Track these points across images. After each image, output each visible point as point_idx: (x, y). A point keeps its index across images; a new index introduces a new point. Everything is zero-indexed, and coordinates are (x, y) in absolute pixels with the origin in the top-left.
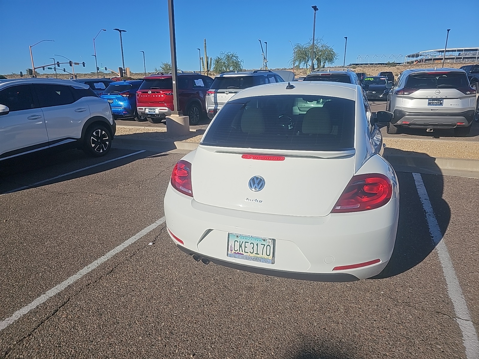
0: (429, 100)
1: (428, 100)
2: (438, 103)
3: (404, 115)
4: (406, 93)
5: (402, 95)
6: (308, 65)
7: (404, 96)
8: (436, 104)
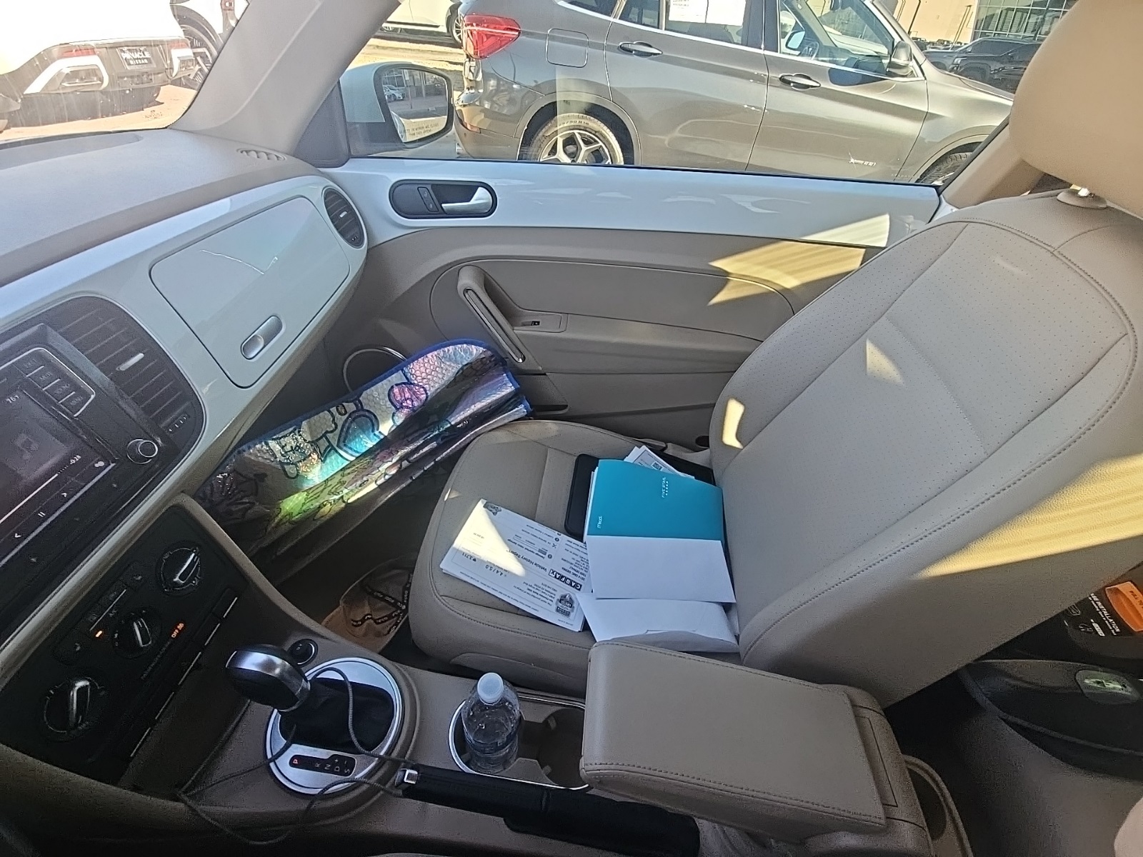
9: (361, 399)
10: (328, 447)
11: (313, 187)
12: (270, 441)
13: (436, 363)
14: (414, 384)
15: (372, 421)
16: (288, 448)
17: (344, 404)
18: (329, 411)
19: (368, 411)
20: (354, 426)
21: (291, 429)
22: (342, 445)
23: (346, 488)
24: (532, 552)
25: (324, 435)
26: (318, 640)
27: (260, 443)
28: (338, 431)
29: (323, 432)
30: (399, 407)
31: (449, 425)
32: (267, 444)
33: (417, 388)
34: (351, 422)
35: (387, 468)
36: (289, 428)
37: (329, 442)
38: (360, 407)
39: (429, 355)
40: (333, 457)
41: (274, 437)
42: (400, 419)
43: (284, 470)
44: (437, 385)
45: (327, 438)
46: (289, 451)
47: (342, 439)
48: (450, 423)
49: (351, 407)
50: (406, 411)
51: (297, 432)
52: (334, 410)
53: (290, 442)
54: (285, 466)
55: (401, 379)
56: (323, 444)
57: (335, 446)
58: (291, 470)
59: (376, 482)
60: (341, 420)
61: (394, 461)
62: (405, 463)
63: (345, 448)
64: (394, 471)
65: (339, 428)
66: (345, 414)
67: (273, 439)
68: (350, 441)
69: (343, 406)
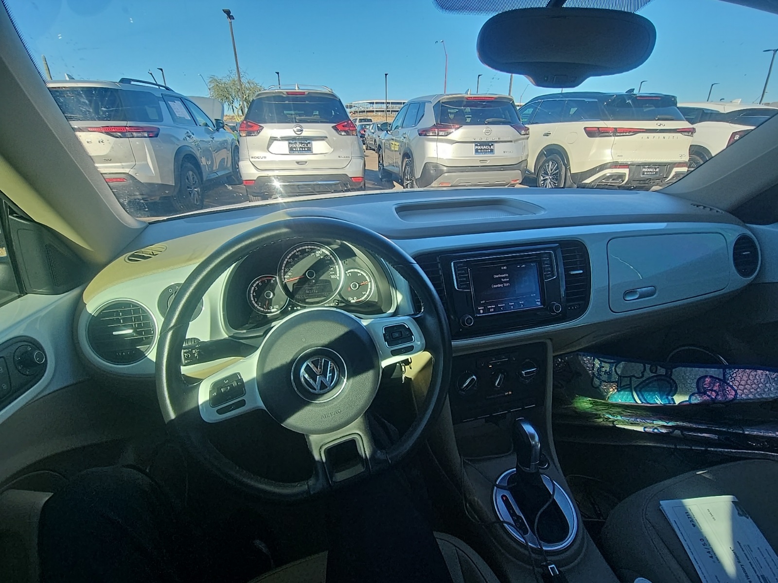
0: (476, 145)
1: (474, 144)
2: (488, 149)
3: (442, 173)
4: (441, 133)
5: (436, 137)
6: (234, 108)
7: (439, 137)
8: (485, 151)
9: (674, 370)
10: (628, 385)
11: (733, 232)
12: (596, 359)
13: (762, 380)
14: (728, 384)
15: (672, 389)
16: (604, 369)
17: (659, 367)
18: (645, 366)
19: (673, 380)
20: (655, 383)
21: (612, 361)
22: (638, 389)
23: (621, 417)
24: (755, 572)
25: (630, 377)
26: (552, 465)
27: (591, 357)
28: (641, 380)
29: (632, 375)
30: (701, 392)
31: (741, 432)
32: (594, 360)
33: (729, 388)
34: (655, 380)
35: (659, 426)
36: (612, 360)
37: (631, 382)
38: (668, 376)
39: (759, 372)
40: (627, 393)
41: (601, 359)
42: (696, 400)
43: (592, 379)
44: (751, 396)
45: (630, 379)
46: (603, 372)
47: (640, 386)
48: (743, 431)
49: (662, 371)
50: (706, 398)
51: (615, 365)
52: (648, 366)
53: (607, 367)
54: (595, 378)
55: (718, 375)
56: (626, 381)
57: (633, 387)
58: (596, 382)
59: (645, 428)
60: (648, 374)
61: (670, 424)
62: (677, 432)
63: (638, 393)
64: (664, 431)
65: (644, 379)
66: (653, 373)
67: (599, 360)
68: (646, 391)
69: (657, 368)
